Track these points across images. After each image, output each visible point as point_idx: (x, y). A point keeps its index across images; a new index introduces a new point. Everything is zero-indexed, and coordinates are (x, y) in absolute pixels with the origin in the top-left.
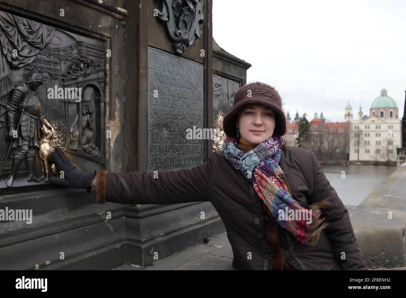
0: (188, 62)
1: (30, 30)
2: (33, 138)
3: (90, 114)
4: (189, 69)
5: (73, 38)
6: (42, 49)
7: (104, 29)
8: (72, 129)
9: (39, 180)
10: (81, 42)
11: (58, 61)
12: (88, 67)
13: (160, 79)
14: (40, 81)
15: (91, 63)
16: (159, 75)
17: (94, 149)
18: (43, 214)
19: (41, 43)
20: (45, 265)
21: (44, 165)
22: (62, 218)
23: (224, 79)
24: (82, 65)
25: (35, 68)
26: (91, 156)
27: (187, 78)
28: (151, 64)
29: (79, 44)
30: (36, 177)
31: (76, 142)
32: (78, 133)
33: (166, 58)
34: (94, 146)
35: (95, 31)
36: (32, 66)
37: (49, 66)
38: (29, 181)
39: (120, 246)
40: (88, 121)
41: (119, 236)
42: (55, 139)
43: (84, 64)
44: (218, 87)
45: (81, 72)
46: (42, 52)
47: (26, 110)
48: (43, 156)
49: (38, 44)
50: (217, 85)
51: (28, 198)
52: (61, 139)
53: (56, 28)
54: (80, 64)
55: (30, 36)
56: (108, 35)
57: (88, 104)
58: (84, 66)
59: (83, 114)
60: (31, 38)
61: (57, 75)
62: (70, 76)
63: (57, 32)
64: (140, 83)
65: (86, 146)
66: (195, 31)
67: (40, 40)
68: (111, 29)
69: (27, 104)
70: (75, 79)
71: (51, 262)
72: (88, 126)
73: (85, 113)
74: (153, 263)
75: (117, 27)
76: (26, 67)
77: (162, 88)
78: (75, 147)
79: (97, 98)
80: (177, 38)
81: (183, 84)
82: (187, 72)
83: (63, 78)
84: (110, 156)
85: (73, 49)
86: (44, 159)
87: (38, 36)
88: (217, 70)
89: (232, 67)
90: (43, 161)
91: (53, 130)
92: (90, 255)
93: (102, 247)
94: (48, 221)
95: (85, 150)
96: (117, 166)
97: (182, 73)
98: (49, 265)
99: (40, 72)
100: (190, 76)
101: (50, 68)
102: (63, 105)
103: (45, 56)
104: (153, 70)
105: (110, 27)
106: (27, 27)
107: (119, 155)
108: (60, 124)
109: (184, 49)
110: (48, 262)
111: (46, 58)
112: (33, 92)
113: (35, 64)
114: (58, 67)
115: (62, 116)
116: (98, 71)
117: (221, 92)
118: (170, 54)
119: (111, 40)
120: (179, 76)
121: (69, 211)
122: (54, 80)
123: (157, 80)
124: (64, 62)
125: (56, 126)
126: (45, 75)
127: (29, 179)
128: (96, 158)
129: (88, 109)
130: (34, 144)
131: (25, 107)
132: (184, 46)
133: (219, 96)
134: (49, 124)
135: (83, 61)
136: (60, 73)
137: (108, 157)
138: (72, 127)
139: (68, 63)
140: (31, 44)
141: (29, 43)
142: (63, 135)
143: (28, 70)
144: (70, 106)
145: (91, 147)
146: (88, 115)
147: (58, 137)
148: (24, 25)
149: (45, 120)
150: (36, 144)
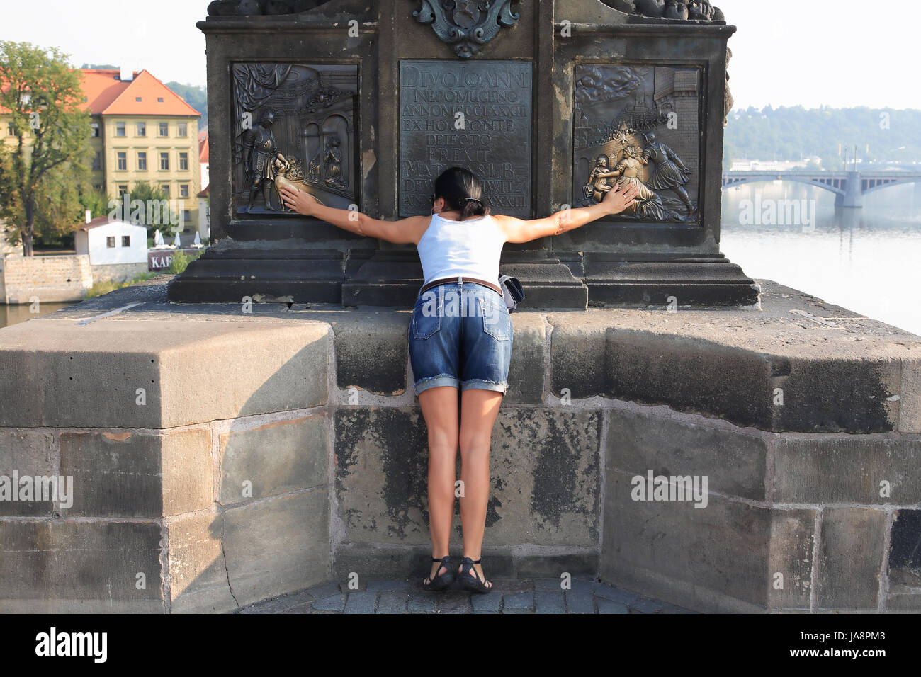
1: (264, 74)
2: (265, 171)
3: (336, 146)
5: (313, 70)
6: (275, 89)
7: (351, 51)
8: (312, 163)
9: (274, 210)
11: (294, 97)
13: (425, 97)
15: (333, 92)
16: (422, 93)
17: (340, 183)
19: (274, 83)
20: (250, 279)
21: (280, 197)
22: (296, 247)
24: (322, 96)
26: (336, 190)
27: (486, 87)
28: (406, 82)
30: (273, 206)
31: (317, 176)
32: (317, 166)
33: (438, 69)
34: (341, 180)
35: (338, 57)
36: (266, 106)
37: (283, 104)
38: (265, 210)
39: (336, 283)
40: (330, 154)
43: (324, 94)
44: (616, 85)
46: (276, 92)
47: (257, 147)
49: (270, 85)
50: (612, 82)
51: (262, 224)
53: (291, 65)
54: (319, 96)
55: (263, 79)
56: (358, 56)
57: (334, 135)
58: (324, 97)
59: (326, 147)
60: (264, 81)
62: (306, 110)
63: (293, 68)
65: (329, 181)
66: (499, 17)
69: (257, 142)
70: (312, 112)
71: (256, 278)
72: (332, 158)
74: (358, 306)
75: (371, 43)
76: (260, 109)
77: (428, 109)
78: (317, 181)
80: (450, 40)
81: (476, 97)
82: (487, 78)
83: (299, 113)
84: (363, 191)
85: (313, 81)
86: (279, 191)
87: (271, 78)
88: (608, 57)
91: (287, 163)
92: (296, 281)
97: (473, 83)
100: (496, 84)
101: (285, 106)
103: (279, 95)
104: (411, 88)
105: (360, 47)
106: (262, 71)
108: (298, 159)
109: (471, 50)
110: (253, 277)
111: (280, 97)
112: (266, 130)
114: (294, 103)
116: (344, 100)
117: (627, 93)
119: (363, 61)
120: (467, 88)
121: (305, 242)
122: (289, 116)
123: (419, 99)
124: (301, 96)
127: (266, 208)
128: (342, 192)
130: (266, 177)
132: (470, 45)
133: (620, 101)
134: (283, 158)
136: (296, 108)
137: (361, 192)
138: (311, 161)
139: (307, 97)
140: (265, 87)
141: (263, 87)
142: (301, 169)
145: (338, 180)
148: (258, 71)
149: (280, 155)
150: (268, 177)
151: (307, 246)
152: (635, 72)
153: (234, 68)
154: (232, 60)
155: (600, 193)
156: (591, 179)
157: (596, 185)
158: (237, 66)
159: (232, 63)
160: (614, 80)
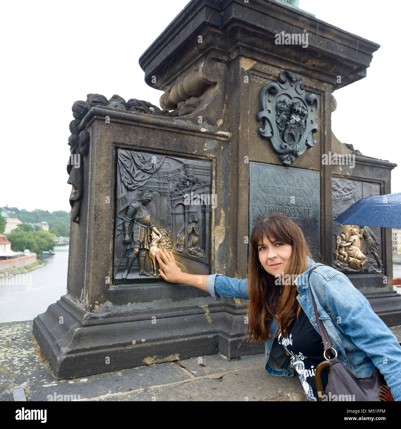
0: (298, 171)
1: (143, 161)
2: (143, 242)
3: (196, 222)
4: (300, 177)
5: (181, 162)
6: (153, 174)
7: (209, 152)
8: (179, 235)
9: (148, 275)
10: (187, 164)
11: (167, 182)
12: (194, 184)
13: (264, 189)
14: (149, 199)
15: (196, 180)
16: (263, 186)
17: (199, 251)
18: (150, 302)
19: (152, 169)
20: (140, 342)
21: (153, 263)
22: (167, 307)
23: (356, 182)
24: (188, 183)
25: (147, 189)
26: (196, 257)
27: (298, 186)
28: (253, 177)
29: (185, 166)
30: (146, 272)
31: (182, 246)
32: (184, 238)
33: (272, 170)
34: (199, 248)
35: (200, 154)
36: (145, 187)
37: (159, 187)
38: (140, 275)
39: (212, 336)
40: (193, 228)
41: (215, 328)
42: (163, 243)
43: (190, 182)
44: (347, 191)
45: (187, 189)
46: (153, 176)
47: (137, 221)
48: (152, 256)
49: (149, 170)
50: (346, 189)
51: (138, 288)
52: (169, 243)
53: (165, 156)
54: (186, 183)
55: (143, 165)
56: (214, 156)
57: (194, 214)
58: (190, 184)
59: (189, 223)
60: (144, 167)
61: (165, 193)
62: (176, 193)
63: (166, 159)
64: (239, 195)
65: (191, 249)
66: (306, 141)
67: (151, 167)
68: (216, 150)
69: (139, 217)
70: (181, 195)
71: (146, 341)
72: (193, 232)
73: (191, 221)
74: (241, 357)
75: (222, 148)
76: (140, 189)
77: (266, 198)
78: (182, 249)
79: (203, 209)
80: (282, 151)
81: (292, 192)
82: (298, 180)
83: (171, 195)
84: (214, 258)
85: (181, 171)
86: (153, 259)
87: (150, 164)
88: (345, 174)
89: (367, 169)
90: (152, 260)
91: (160, 235)
92: (182, 340)
93: (195, 335)
94: (153, 307)
95: (190, 252)
96: (221, 267)
97: (291, 182)
98: (144, 342)
99: (150, 191)
100: (302, 184)
101: (159, 188)
102: (171, 216)
103: (156, 179)
104: (256, 182)
105: (215, 149)
106: (142, 158)
107: (223, 257)
108: (168, 231)
109: (292, 160)
110: (143, 340)
111: (156, 180)
112: (145, 207)
113: (147, 186)
114: (166, 187)
115: (169, 225)
116: (203, 187)
117: (352, 196)
118: (276, 166)
119: (216, 160)
120: (288, 185)
121: (173, 302)
122: (163, 197)
123: (261, 191)
124: (172, 182)
125: (164, 232)
126: (155, 193)
127: (140, 273)
128: (201, 258)
129: (194, 218)
130: (143, 247)
131: (137, 219)
132: (291, 157)
133: (349, 200)
134: (157, 231)
135: (188, 180)
136: (168, 191)
137: (213, 258)
138: (179, 233)
139: (176, 183)
140: (144, 171)
141: (143, 171)
142: (170, 240)
143: (141, 190)
144: (177, 216)
145: (197, 249)
146: (194, 224)
147: (166, 241)
148: (139, 157)
149: (155, 228)
150: (145, 247)
151: (175, 305)
152: (355, 184)
153: (119, 153)
154: (118, 146)
155: (343, 256)
156: (338, 247)
157: (340, 251)
158: (120, 151)
159: (117, 148)
160: (346, 188)
